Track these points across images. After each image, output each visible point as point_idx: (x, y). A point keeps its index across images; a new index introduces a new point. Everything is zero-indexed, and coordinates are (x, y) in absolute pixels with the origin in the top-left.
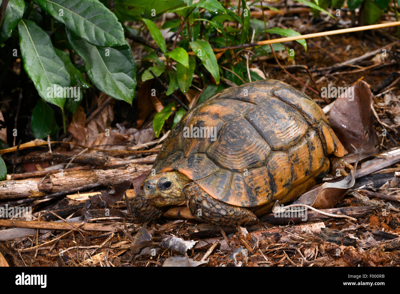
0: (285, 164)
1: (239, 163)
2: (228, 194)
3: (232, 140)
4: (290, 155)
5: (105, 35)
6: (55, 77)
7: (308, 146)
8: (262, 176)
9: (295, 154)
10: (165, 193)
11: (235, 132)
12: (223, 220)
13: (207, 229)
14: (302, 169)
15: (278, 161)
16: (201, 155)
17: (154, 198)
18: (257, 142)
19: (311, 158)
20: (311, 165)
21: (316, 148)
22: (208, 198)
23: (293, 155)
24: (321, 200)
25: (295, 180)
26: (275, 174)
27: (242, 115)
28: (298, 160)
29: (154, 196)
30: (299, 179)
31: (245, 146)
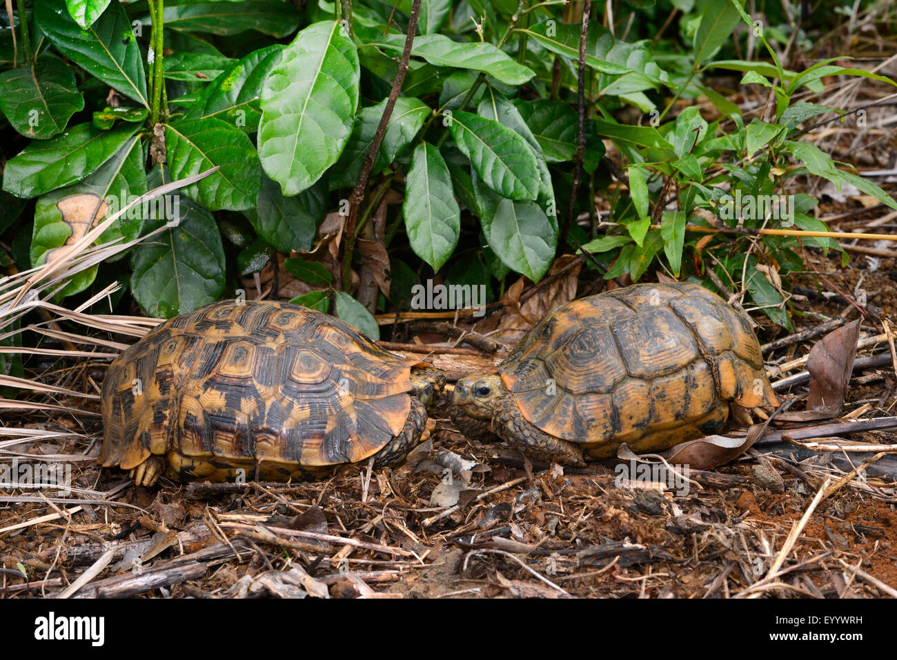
0: (640, 397)
1: (576, 382)
2: (546, 418)
3: (578, 351)
4: (654, 387)
5: (515, 182)
6: (441, 225)
7: (686, 382)
8: (601, 406)
9: (661, 388)
10: (481, 401)
11: (586, 341)
12: (531, 450)
13: (510, 458)
14: (670, 409)
15: (630, 392)
16: (537, 362)
17: (465, 405)
18: (609, 360)
19: (687, 398)
20: (686, 407)
21: (700, 387)
22: (517, 419)
23: (657, 388)
24: (691, 456)
25: (656, 422)
26: (621, 408)
27: (607, 321)
28: (665, 396)
29: (465, 402)
30: (663, 421)
31: (591, 363)
